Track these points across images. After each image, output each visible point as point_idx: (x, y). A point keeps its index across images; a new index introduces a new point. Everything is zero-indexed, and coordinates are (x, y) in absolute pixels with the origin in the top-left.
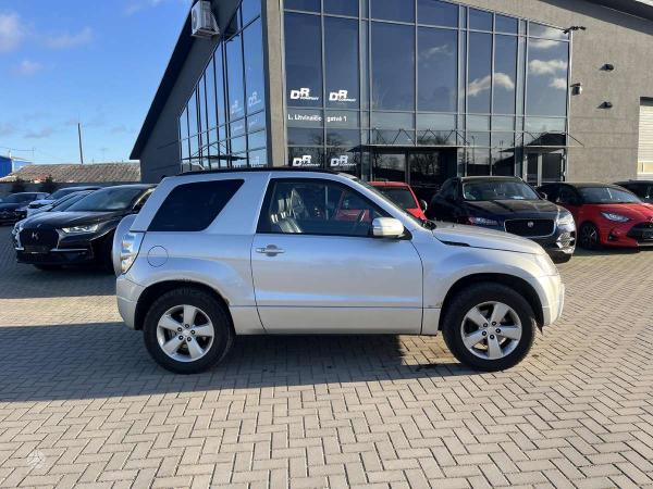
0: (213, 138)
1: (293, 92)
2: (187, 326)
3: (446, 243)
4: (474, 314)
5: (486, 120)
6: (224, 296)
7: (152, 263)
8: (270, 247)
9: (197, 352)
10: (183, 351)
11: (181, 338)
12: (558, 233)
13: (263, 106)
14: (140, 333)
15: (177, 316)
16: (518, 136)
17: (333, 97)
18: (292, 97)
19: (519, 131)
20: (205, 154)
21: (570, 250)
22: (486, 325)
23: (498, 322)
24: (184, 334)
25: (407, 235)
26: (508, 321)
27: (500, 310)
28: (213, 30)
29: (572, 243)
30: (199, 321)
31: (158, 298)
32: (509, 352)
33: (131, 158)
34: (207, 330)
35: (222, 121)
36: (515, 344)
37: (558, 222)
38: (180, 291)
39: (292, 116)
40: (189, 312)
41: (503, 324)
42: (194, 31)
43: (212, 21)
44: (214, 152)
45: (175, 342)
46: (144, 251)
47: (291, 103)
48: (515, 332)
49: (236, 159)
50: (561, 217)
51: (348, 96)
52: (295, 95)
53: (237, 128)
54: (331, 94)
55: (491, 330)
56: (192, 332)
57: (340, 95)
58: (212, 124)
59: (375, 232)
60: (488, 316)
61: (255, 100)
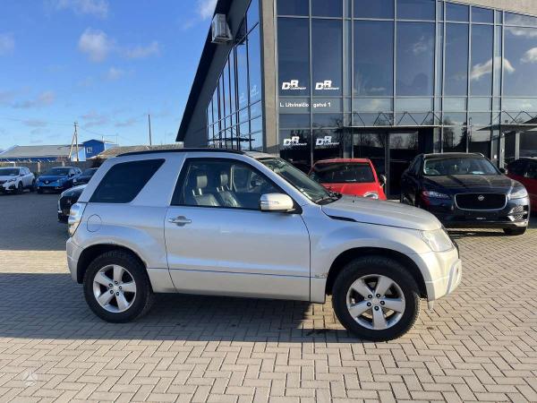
0: (228, 125)
1: (284, 84)
2: (116, 283)
3: (333, 217)
4: (358, 286)
5: (464, 101)
6: (143, 259)
7: (91, 229)
8: (180, 218)
9: (124, 304)
10: (113, 302)
11: (111, 292)
12: (510, 206)
13: (260, 97)
14: (81, 286)
15: (109, 274)
16: (495, 116)
17: (319, 86)
18: (283, 88)
19: (496, 110)
20: (223, 137)
21: (523, 224)
22: (370, 297)
23: (382, 294)
24: (113, 289)
25: (298, 209)
26: (393, 294)
27: (385, 283)
28: (227, 37)
29: (525, 217)
30: (126, 278)
31: (94, 258)
32: (393, 323)
33: (177, 140)
34: (131, 287)
35: (234, 110)
36: (399, 317)
37: (509, 196)
38: (110, 254)
39: (284, 104)
40: (118, 271)
41: (388, 296)
42: (213, 39)
43: (226, 30)
44: (229, 136)
45: (107, 295)
46: (85, 220)
47: (282, 92)
48: (399, 305)
49: (243, 140)
50: (514, 191)
51: (332, 86)
52: (286, 86)
53: (244, 115)
54: (318, 84)
55: (375, 301)
56: (120, 288)
57: (325, 84)
58: (228, 113)
59: (263, 207)
60: (373, 289)
61: (256, 92)
